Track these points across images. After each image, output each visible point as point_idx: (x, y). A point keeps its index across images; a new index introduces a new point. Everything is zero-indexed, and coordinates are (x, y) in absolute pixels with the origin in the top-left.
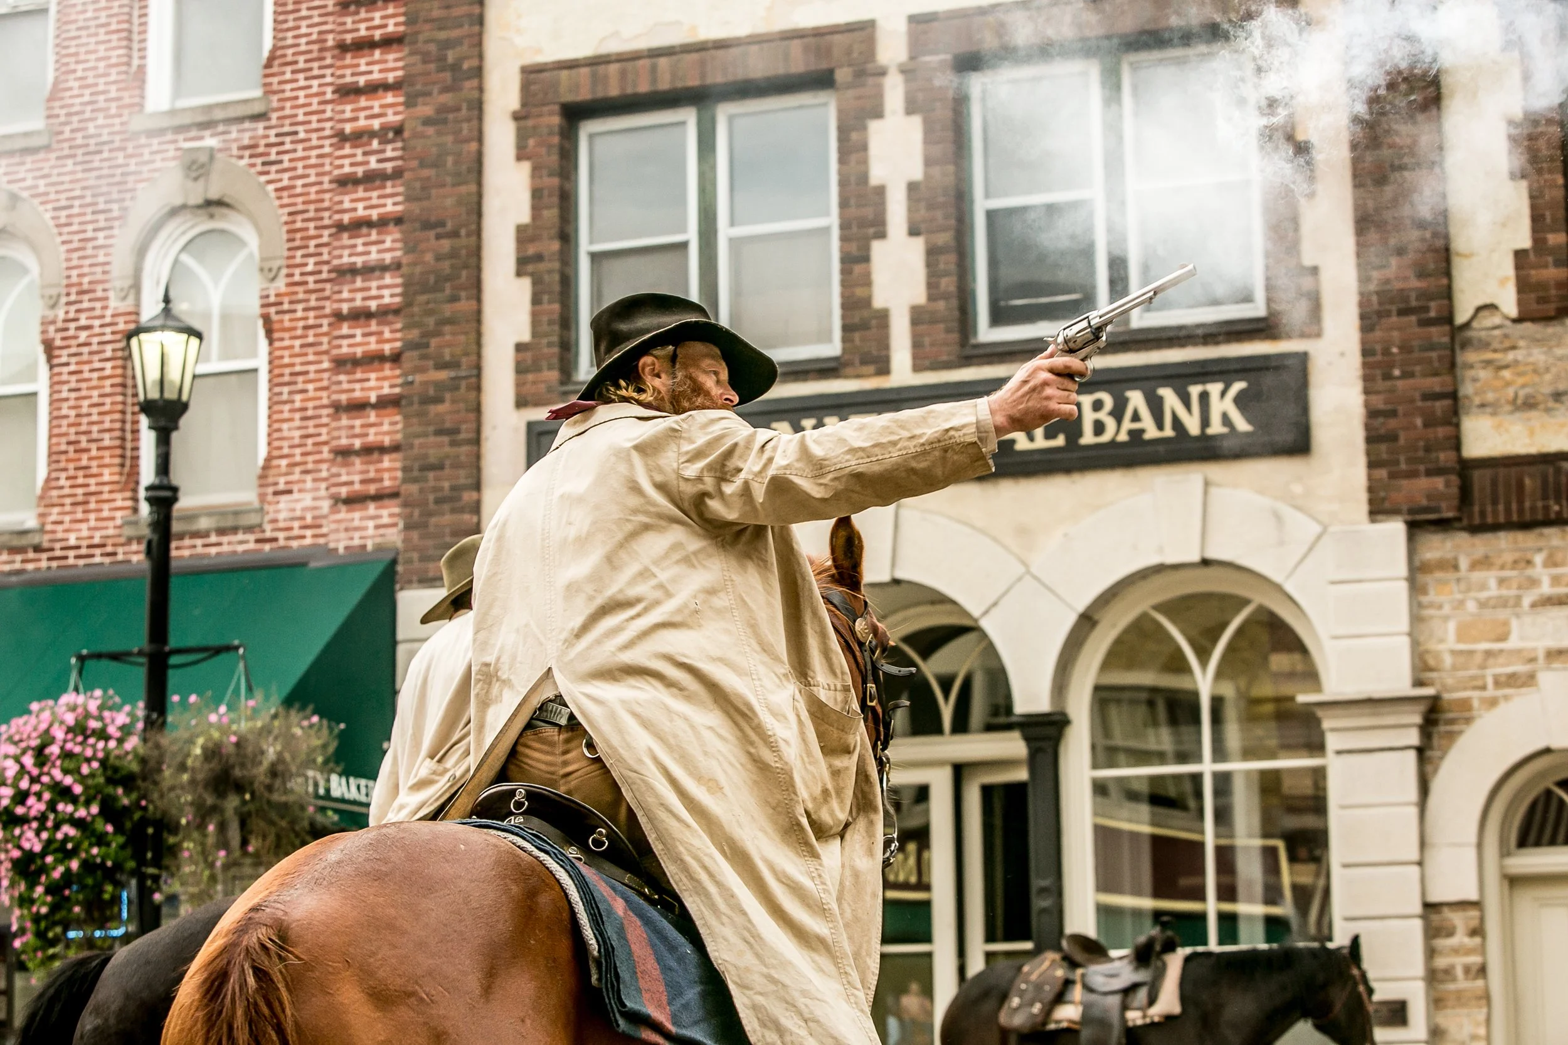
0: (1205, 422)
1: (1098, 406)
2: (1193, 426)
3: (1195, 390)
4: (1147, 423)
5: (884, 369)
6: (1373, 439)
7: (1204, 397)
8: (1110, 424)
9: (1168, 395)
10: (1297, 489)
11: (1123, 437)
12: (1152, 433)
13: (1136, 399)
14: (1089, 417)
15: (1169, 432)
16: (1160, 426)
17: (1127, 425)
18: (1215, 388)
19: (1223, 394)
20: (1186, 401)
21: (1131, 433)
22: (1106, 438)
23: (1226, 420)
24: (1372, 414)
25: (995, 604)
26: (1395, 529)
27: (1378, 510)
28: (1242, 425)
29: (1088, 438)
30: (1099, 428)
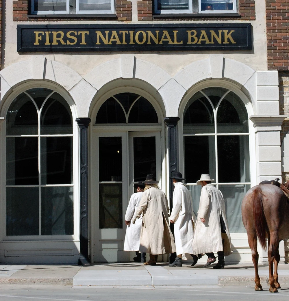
0: (223, 40)
1: (192, 34)
2: (219, 41)
3: (220, 31)
4: (206, 39)
5: (130, 18)
6: (269, 48)
7: (223, 34)
8: (196, 39)
9: (213, 33)
10: (248, 60)
11: (199, 43)
12: (208, 42)
13: (203, 32)
14: (190, 36)
15: (212, 42)
16: (210, 41)
17: (201, 39)
18: (226, 32)
19: (228, 33)
20: (218, 34)
21: (201, 41)
22: (195, 42)
23: (228, 39)
24: (269, 41)
25: (162, 86)
26: (275, 73)
27: (271, 67)
28: (233, 42)
29: (189, 42)
30: (193, 40)
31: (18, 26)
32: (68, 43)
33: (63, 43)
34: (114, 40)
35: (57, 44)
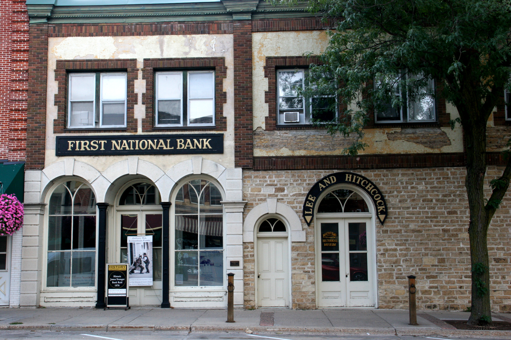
0: (203, 146)
1: (181, 141)
2: (200, 147)
3: (201, 140)
4: (191, 146)
5: (136, 131)
6: (236, 152)
7: (203, 141)
8: (183, 145)
9: (196, 141)
10: (220, 160)
11: (186, 148)
12: (192, 148)
13: (189, 141)
14: (179, 144)
15: (195, 148)
16: (193, 147)
17: (186, 146)
18: (205, 140)
19: (206, 141)
20: (199, 142)
21: (187, 147)
22: (182, 148)
23: (207, 146)
24: (236, 147)
25: (158, 180)
26: (240, 170)
27: (237, 166)
28: (210, 147)
29: (178, 148)
30: (181, 146)
31: (57, 137)
32: (92, 149)
33: (88, 149)
34: (124, 147)
35: (84, 150)
